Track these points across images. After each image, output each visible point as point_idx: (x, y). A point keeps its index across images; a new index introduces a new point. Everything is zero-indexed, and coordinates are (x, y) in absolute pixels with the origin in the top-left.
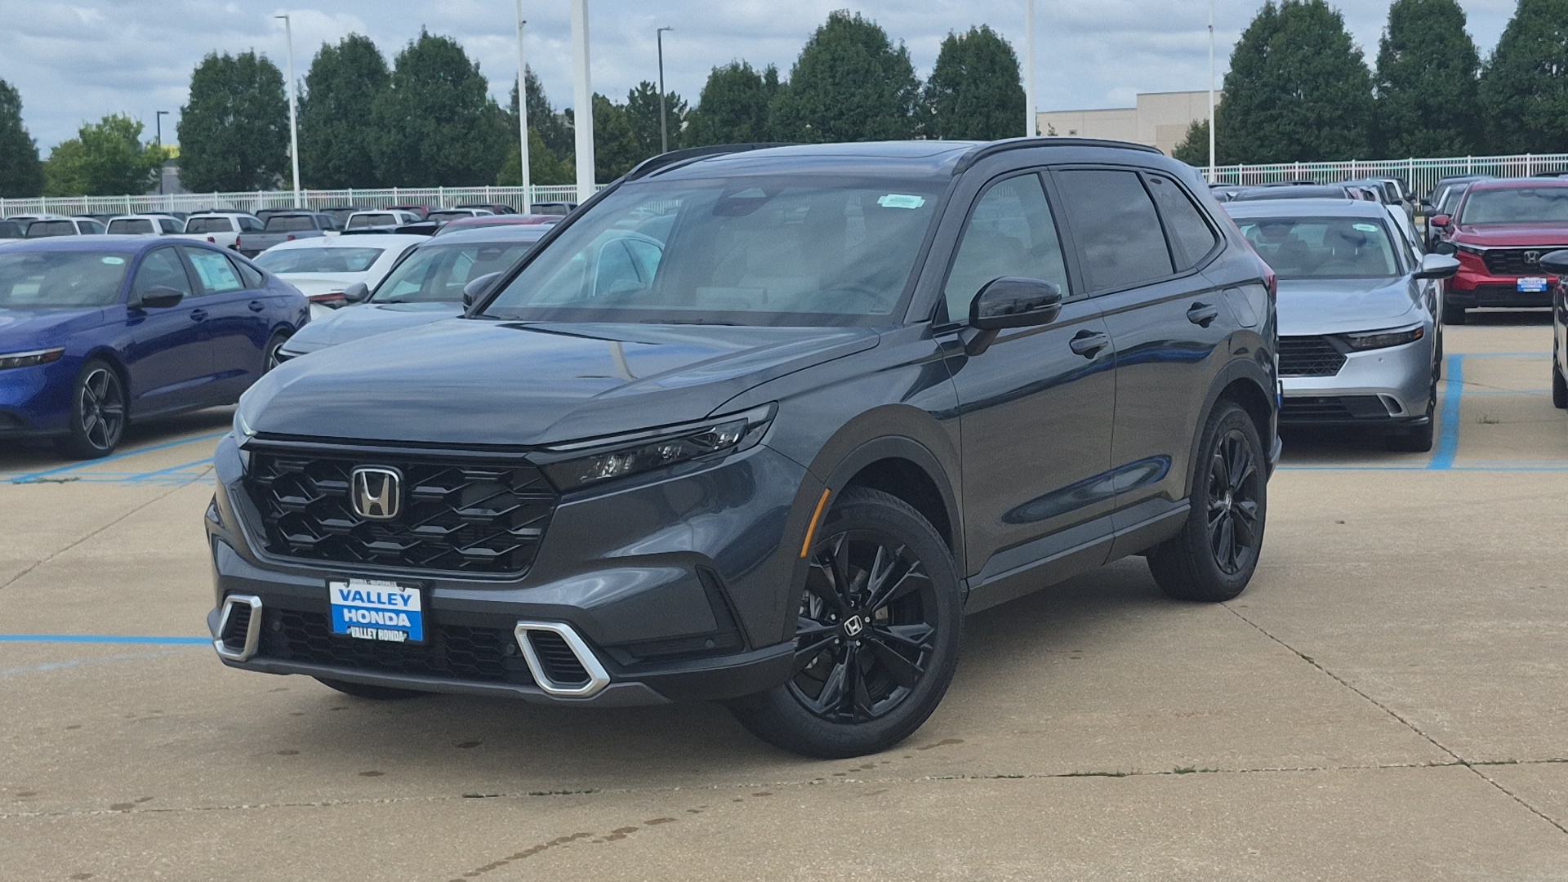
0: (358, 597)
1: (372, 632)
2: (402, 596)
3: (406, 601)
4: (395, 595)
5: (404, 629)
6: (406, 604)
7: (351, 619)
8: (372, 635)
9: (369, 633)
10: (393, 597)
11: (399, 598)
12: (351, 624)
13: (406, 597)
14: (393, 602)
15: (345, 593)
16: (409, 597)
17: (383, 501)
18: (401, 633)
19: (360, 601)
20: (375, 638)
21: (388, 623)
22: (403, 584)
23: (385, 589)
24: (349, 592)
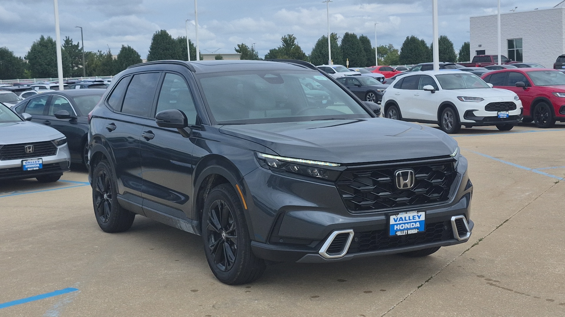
0: (401, 219)
1: (405, 232)
2: (418, 216)
3: (419, 217)
4: (415, 216)
5: (417, 228)
6: (419, 218)
7: (397, 228)
8: (405, 233)
9: (404, 233)
10: (414, 217)
11: (417, 217)
12: (397, 230)
13: (419, 216)
14: (415, 218)
15: (396, 219)
16: (420, 215)
17: (408, 181)
18: (416, 230)
19: (402, 221)
20: (406, 234)
21: (412, 227)
22: (419, 211)
23: (411, 214)
24: (397, 218)
